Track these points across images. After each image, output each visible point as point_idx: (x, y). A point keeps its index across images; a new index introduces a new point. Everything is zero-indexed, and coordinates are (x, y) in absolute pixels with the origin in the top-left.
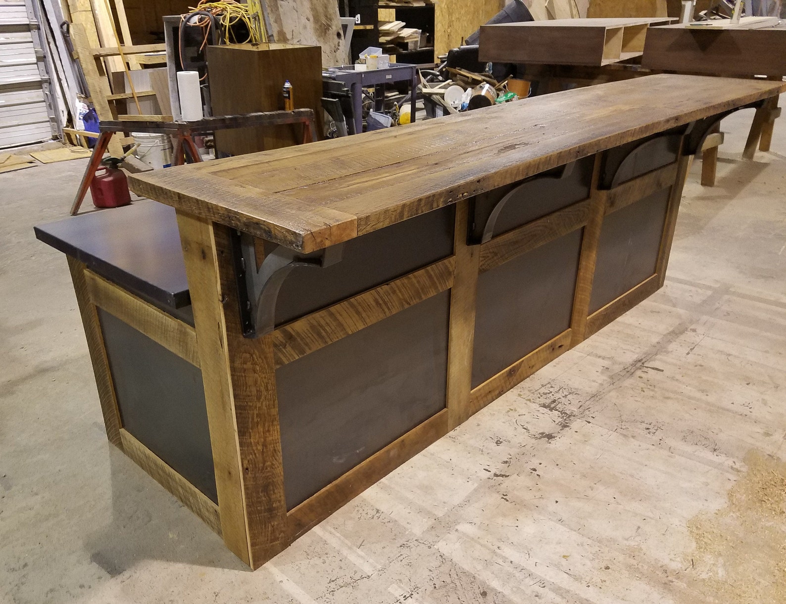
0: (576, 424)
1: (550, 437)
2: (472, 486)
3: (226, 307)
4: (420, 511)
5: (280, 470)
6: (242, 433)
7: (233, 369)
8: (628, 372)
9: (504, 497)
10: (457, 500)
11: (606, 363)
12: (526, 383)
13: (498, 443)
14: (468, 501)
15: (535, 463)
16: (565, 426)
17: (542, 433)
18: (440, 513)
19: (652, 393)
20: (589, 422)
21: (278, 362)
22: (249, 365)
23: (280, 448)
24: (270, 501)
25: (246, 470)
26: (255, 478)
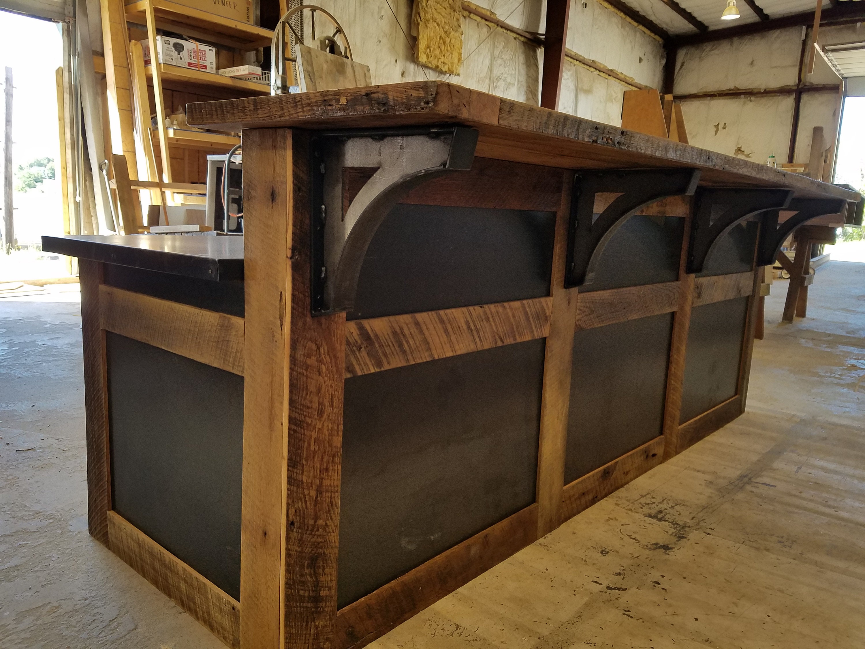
0: (694, 536)
1: (666, 548)
2: (580, 601)
3: (296, 268)
4: (517, 627)
5: (334, 537)
6: (293, 463)
7: (293, 360)
8: (736, 486)
9: (626, 612)
10: (565, 615)
11: (708, 477)
12: (621, 492)
13: (604, 553)
14: (579, 616)
15: (655, 575)
16: (681, 537)
17: (656, 544)
18: (545, 631)
19: (771, 508)
20: (709, 534)
21: (350, 369)
22: (312, 361)
23: (338, 501)
24: (317, 586)
25: (290, 524)
26: (301, 541)
